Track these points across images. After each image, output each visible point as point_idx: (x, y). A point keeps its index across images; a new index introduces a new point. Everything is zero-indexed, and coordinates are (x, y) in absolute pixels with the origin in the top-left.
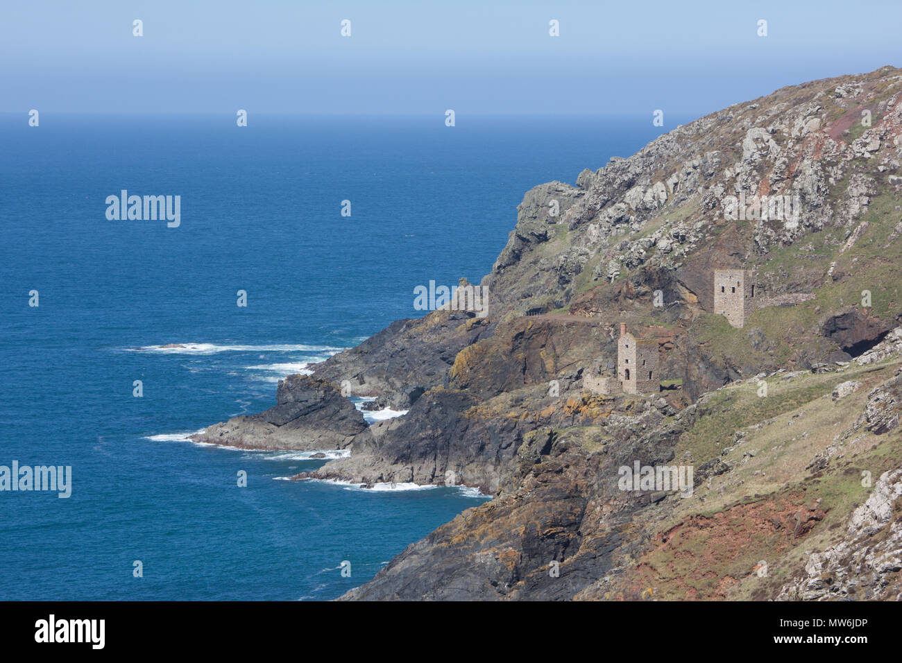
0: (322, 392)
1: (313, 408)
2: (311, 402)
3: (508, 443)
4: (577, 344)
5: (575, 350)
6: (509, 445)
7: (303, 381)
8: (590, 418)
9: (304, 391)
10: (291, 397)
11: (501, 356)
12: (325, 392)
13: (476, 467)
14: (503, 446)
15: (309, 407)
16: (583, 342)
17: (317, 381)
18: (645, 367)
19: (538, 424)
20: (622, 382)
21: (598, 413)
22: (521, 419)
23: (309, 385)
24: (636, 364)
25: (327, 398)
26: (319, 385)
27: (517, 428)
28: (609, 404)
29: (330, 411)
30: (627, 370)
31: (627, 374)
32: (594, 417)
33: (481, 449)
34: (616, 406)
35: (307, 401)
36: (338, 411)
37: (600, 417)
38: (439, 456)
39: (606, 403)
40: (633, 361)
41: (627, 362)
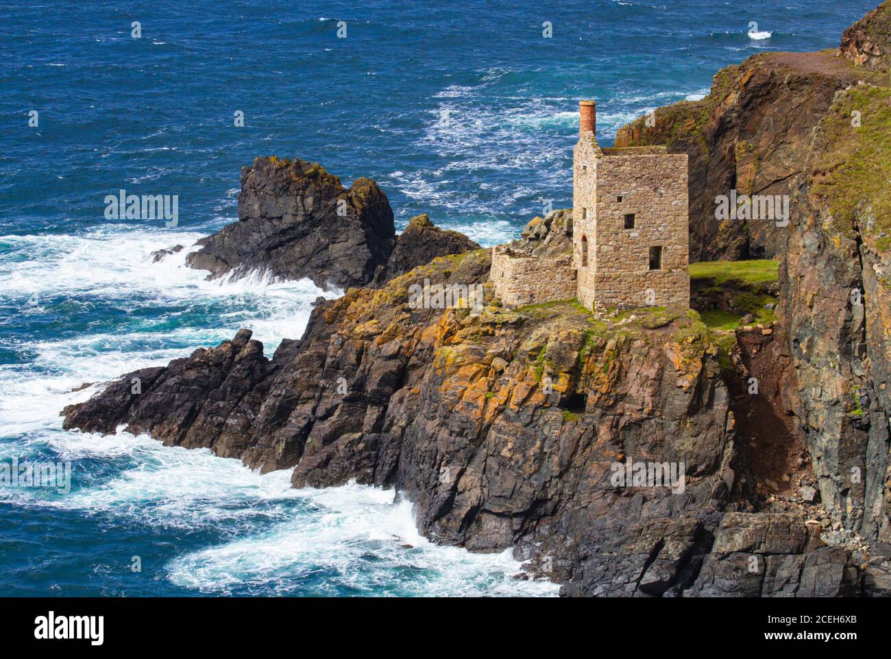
0: (310, 200)
2: (288, 220)
3: (329, 406)
6: (329, 413)
7: (279, 173)
9: (277, 196)
10: (256, 207)
12: (317, 201)
14: (320, 413)
15: (284, 232)
17: (305, 176)
18: (634, 234)
19: (414, 360)
20: (576, 272)
21: (459, 360)
22: (373, 346)
23: (289, 182)
24: (598, 224)
25: (318, 215)
26: (307, 185)
27: (361, 368)
28: (503, 336)
29: (309, 244)
30: (584, 239)
31: (585, 250)
32: (447, 371)
33: (282, 414)
34: (519, 345)
35: (280, 218)
36: (327, 247)
37: (461, 371)
38: (201, 417)
39: (497, 333)
40: (592, 214)
41: (584, 217)
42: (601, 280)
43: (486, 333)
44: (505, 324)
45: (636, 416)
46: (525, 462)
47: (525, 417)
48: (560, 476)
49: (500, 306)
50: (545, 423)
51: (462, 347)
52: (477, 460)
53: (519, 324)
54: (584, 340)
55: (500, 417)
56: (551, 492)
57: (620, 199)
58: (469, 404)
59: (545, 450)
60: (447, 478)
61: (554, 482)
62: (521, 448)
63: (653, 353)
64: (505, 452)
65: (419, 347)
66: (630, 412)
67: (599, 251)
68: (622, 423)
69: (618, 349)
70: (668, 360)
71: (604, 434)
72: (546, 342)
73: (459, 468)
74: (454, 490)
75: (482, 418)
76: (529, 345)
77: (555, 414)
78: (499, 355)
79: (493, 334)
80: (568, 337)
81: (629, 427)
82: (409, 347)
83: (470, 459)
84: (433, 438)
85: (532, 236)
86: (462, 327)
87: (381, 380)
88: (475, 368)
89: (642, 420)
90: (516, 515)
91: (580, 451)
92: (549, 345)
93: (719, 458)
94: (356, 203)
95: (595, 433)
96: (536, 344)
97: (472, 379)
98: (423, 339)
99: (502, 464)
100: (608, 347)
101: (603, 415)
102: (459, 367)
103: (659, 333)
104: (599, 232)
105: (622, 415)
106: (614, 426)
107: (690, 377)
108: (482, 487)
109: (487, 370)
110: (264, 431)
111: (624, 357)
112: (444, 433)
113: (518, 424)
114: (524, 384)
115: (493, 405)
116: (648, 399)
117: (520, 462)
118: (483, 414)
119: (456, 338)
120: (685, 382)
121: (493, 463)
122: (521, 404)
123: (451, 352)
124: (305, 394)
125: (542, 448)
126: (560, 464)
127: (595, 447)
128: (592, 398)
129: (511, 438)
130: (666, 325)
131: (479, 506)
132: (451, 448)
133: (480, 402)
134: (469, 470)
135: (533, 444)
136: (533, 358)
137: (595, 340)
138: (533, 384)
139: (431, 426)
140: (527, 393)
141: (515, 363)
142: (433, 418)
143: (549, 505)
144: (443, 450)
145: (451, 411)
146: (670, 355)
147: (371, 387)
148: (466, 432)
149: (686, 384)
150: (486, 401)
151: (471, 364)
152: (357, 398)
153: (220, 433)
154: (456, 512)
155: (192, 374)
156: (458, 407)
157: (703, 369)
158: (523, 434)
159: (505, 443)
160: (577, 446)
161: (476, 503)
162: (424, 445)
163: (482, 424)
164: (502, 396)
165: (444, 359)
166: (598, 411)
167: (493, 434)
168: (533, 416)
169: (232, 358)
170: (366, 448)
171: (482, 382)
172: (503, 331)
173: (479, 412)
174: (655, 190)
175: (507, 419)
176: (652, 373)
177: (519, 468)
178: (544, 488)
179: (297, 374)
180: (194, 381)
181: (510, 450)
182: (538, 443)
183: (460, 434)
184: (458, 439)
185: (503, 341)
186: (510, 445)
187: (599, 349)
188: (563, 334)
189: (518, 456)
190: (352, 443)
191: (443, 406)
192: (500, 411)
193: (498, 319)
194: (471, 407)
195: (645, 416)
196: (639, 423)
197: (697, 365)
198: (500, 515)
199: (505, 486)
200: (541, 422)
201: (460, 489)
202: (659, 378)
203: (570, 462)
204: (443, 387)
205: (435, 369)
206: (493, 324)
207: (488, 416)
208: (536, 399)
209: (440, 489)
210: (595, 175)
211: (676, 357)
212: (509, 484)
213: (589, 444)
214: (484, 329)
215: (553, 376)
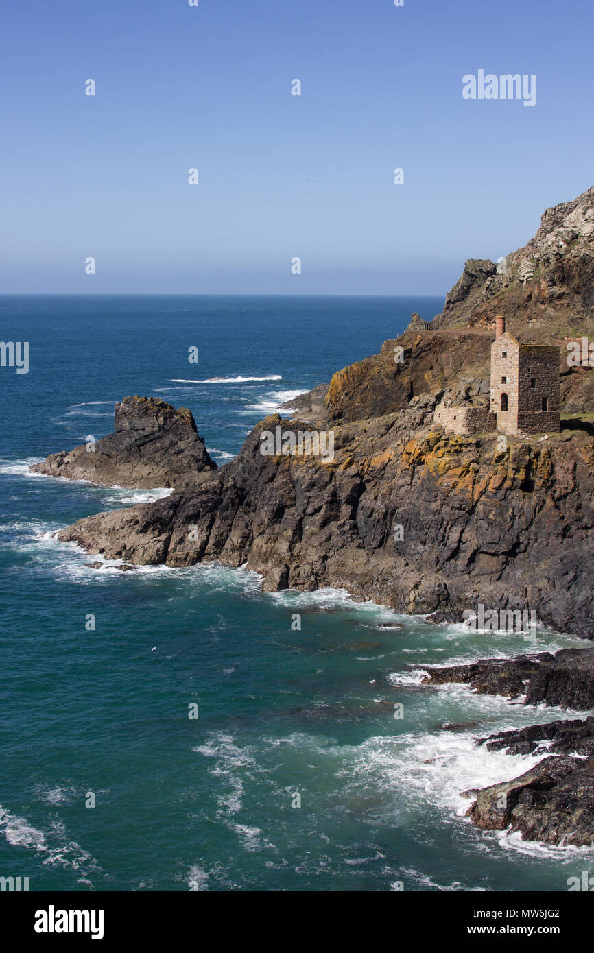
0: (161, 419)
1: (147, 439)
2: (148, 430)
3: (316, 507)
4: (471, 363)
5: (467, 372)
6: (318, 510)
7: (141, 405)
8: (434, 474)
9: (141, 417)
10: (127, 424)
11: (383, 380)
12: (165, 419)
13: (267, 543)
14: (309, 511)
15: (146, 437)
16: (479, 361)
17: (157, 405)
18: (535, 390)
19: (366, 477)
20: (496, 415)
21: (447, 466)
22: (340, 470)
23: (148, 409)
25: (167, 427)
26: (159, 410)
27: (333, 483)
28: (469, 451)
29: (166, 442)
30: (504, 395)
31: (505, 401)
32: (441, 472)
33: (278, 514)
34: (480, 456)
35: (143, 429)
36: (177, 443)
37: (450, 472)
38: (218, 522)
39: (464, 450)
40: (513, 380)
41: (504, 382)
42: (520, 417)
43: (456, 451)
44: (469, 444)
45: (564, 492)
46: (504, 522)
47: (500, 494)
48: (527, 529)
50: (513, 498)
51: (445, 459)
52: (471, 523)
53: (477, 445)
54: (529, 449)
55: (484, 496)
56: (522, 539)
57: (529, 370)
58: (463, 490)
59: (515, 514)
60: (454, 535)
61: (523, 532)
62: (501, 513)
63: (568, 455)
64: (491, 517)
65: (370, 469)
66: (560, 489)
67: (519, 400)
68: (557, 496)
69: (548, 454)
70: (579, 458)
71: (549, 503)
73: (460, 529)
74: (460, 541)
75: (472, 498)
76: (491, 455)
77: (517, 493)
78: (472, 461)
79: (462, 451)
80: (523, 448)
81: (560, 498)
82: (362, 470)
83: (467, 523)
87: (352, 489)
88: (459, 470)
89: (568, 494)
90: (503, 553)
91: (537, 514)
94: (187, 419)
95: (544, 502)
96: (499, 453)
97: (460, 476)
98: (373, 464)
99: (490, 524)
100: (543, 453)
101: (546, 492)
102: (448, 470)
104: (519, 389)
105: (555, 491)
106: (553, 498)
108: (478, 538)
109: (468, 471)
110: (268, 525)
111: (553, 458)
112: (446, 509)
113: (496, 500)
114: (498, 476)
115: (478, 490)
116: (570, 482)
117: (502, 522)
118: (472, 495)
121: (483, 523)
122: (499, 488)
124: (289, 503)
125: (513, 513)
126: (527, 521)
127: (544, 510)
128: (538, 483)
129: (493, 508)
130: (570, 440)
131: (478, 550)
132: (453, 517)
133: (470, 488)
134: (467, 529)
135: (507, 511)
136: (497, 461)
137: (535, 450)
138: (503, 476)
139: (434, 506)
140: (501, 481)
141: (484, 465)
142: (435, 501)
143: (522, 546)
144: (447, 518)
145: (447, 496)
146: (580, 455)
147: (343, 495)
148: (463, 506)
150: (473, 488)
151: (456, 468)
152: (334, 501)
153: (230, 530)
154: (461, 555)
155: (204, 498)
156: (453, 493)
158: (500, 505)
159: (490, 511)
160: (535, 510)
161: (476, 548)
162: (429, 518)
163: (473, 502)
164: (482, 484)
165: (437, 467)
166: (543, 490)
167: (480, 507)
168: (505, 494)
169: (222, 488)
170: (350, 529)
171: (467, 477)
172: (469, 448)
173: (470, 494)
174: (546, 365)
175: (488, 497)
176: (570, 466)
177: (501, 525)
178: (518, 537)
179: (281, 492)
180: (208, 501)
181: (494, 515)
182: (511, 510)
183: (459, 509)
184: (457, 511)
185: (470, 454)
186: (493, 512)
187: (538, 454)
189: (499, 518)
190: (341, 526)
191: (441, 493)
192: (482, 493)
194: (464, 492)
195: (569, 491)
196: (566, 496)
198: (493, 554)
199: (494, 536)
200: (510, 498)
201: (464, 541)
202: (575, 468)
203: (532, 520)
204: (439, 482)
205: (429, 473)
206: (460, 445)
207: (476, 497)
208: (508, 484)
209: (449, 542)
211: (584, 457)
212: (496, 534)
213: (541, 508)
214: (455, 448)
215: (517, 470)
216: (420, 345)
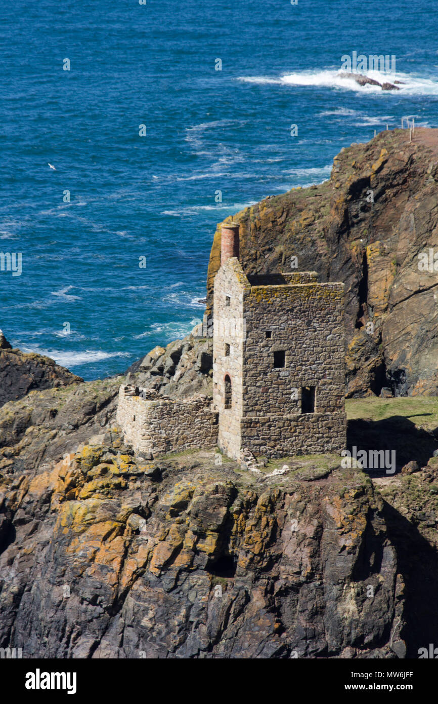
18: (284, 372)
20: (217, 415)
21: (89, 516)
24: (245, 363)
30: (228, 379)
31: (228, 391)
32: (76, 529)
34: (156, 499)
37: (92, 529)
39: (131, 484)
40: (237, 352)
41: (227, 353)
42: (247, 425)
43: (118, 487)
44: (140, 475)
45: (293, 580)
46: (168, 633)
48: (209, 649)
49: (132, 454)
50: (191, 588)
51: (91, 502)
52: (113, 631)
53: (157, 476)
54: (233, 493)
55: (139, 581)
57: (268, 334)
58: (102, 567)
59: (191, 619)
62: (165, 617)
63: (310, 508)
64: (146, 622)
65: (27, 498)
66: (285, 574)
67: (246, 392)
68: (278, 586)
69: (271, 505)
70: (327, 517)
71: (258, 601)
72: (190, 496)
73: (92, 641)
75: (118, 583)
76: (169, 499)
77: (201, 578)
78: (136, 511)
79: (126, 487)
80: (216, 490)
81: (284, 592)
82: (15, 499)
83: (105, 631)
84: (60, 605)
85: (155, 369)
86: (90, 479)
88: (108, 526)
89: (300, 584)
91: (231, 620)
92: (194, 500)
93: (388, 626)
95: (248, 599)
96: (178, 499)
97: (105, 539)
98: (33, 490)
99: (142, 636)
100: (260, 502)
101: (257, 579)
102: (89, 525)
103: (318, 485)
104: (246, 371)
105: (276, 578)
106: (269, 591)
107: (354, 535)
109: (122, 529)
111: (279, 513)
112: (74, 602)
113: (160, 590)
114: (166, 544)
115: (130, 568)
116: (306, 561)
117: (163, 633)
118: (119, 578)
119: (84, 492)
120: (348, 541)
121: (130, 633)
122: (165, 566)
123: (79, 508)
125: (187, 616)
126: (209, 635)
127: (247, 615)
128: (243, 560)
129: (152, 606)
130: (325, 476)
132: (83, 618)
133: (116, 565)
134: (104, 643)
135: (177, 612)
136: (174, 514)
137: (245, 494)
138: (177, 544)
139: (58, 593)
140: (169, 554)
141: (153, 519)
142: (60, 584)
144: (72, 620)
145: (81, 576)
146: (330, 510)
148: (100, 599)
149: (349, 543)
150: (122, 564)
151: (104, 520)
156: (89, 571)
157: (369, 527)
158: (166, 600)
159: (146, 611)
160: (228, 614)
162: (47, 615)
163: (118, 590)
164: (140, 557)
165: (72, 517)
166: (251, 574)
167: (130, 601)
168: (177, 579)
171: (117, 543)
172: (138, 484)
173: (114, 576)
174: (309, 323)
175: (147, 584)
176: (310, 531)
177: (161, 640)
181: (151, 619)
182: (183, 612)
183: (93, 602)
184: (90, 607)
185: (138, 495)
186: (151, 614)
187: (249, 505)
188: (210, 487)
189: (160, 626)
191: (72, 569)
192: (138, 575)
193: (132, 469)
194: (105, 571)
195: (302, 579)
196: (296, 588)
197: (362, 521)
200: (186, 587)
202: (318, 535)
203: (220, 633)
204: (71, 548)
205: (61, 528)
206: (126, 476)
207: (125, 581)
208: (182, 560)
210: (241, 308)
211: (337, 513)
213: (241, 611)
214: (116, 481)
215: (201, 535)
216: (385, 172)
